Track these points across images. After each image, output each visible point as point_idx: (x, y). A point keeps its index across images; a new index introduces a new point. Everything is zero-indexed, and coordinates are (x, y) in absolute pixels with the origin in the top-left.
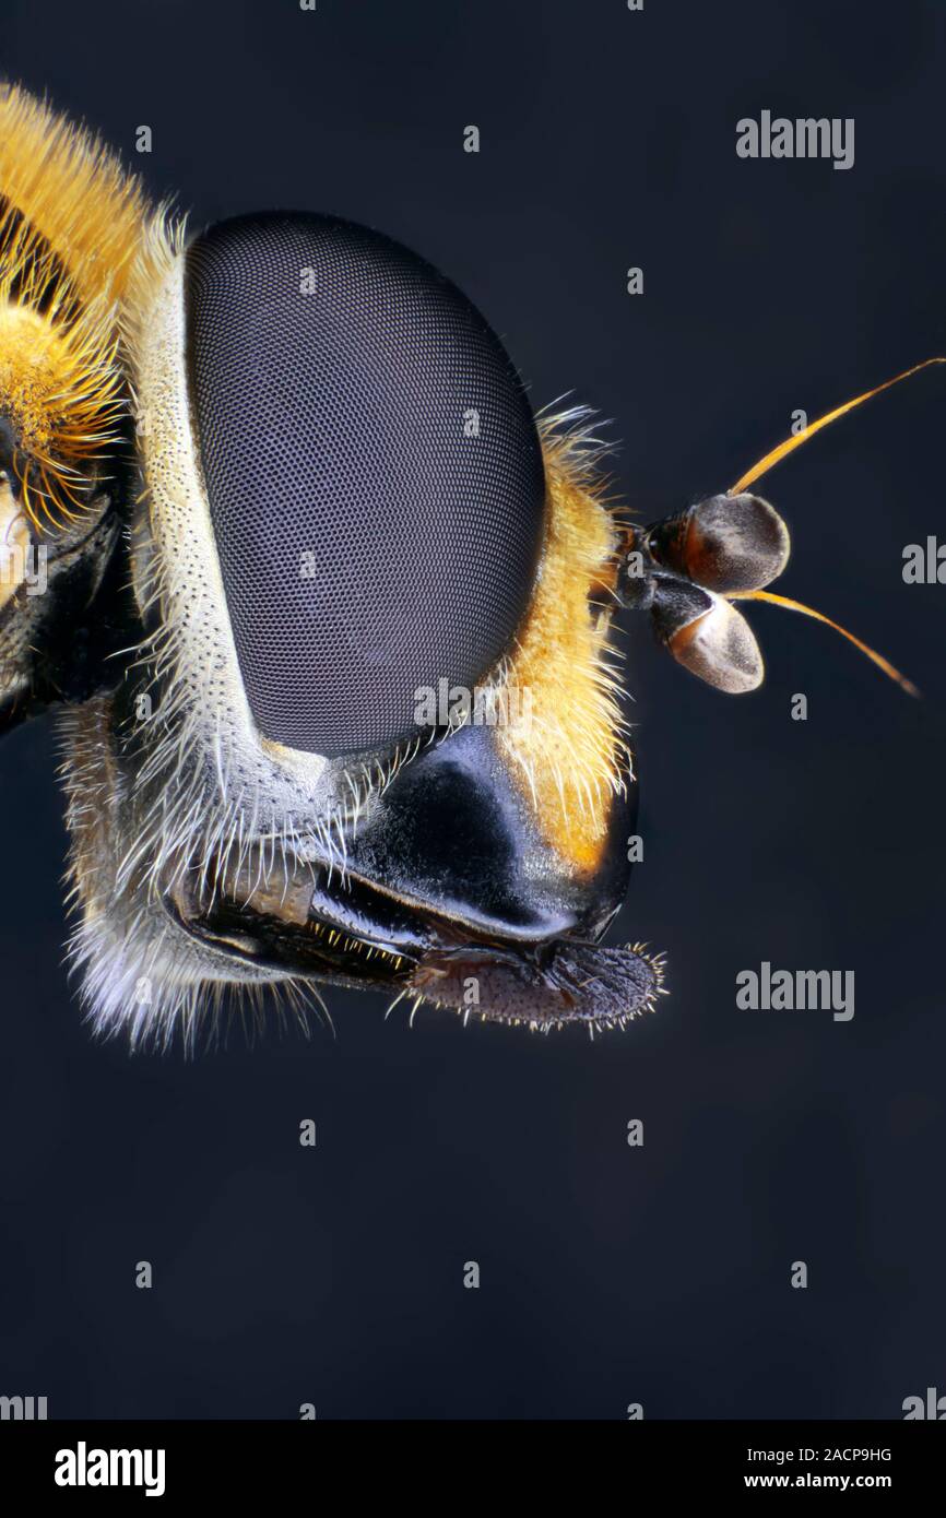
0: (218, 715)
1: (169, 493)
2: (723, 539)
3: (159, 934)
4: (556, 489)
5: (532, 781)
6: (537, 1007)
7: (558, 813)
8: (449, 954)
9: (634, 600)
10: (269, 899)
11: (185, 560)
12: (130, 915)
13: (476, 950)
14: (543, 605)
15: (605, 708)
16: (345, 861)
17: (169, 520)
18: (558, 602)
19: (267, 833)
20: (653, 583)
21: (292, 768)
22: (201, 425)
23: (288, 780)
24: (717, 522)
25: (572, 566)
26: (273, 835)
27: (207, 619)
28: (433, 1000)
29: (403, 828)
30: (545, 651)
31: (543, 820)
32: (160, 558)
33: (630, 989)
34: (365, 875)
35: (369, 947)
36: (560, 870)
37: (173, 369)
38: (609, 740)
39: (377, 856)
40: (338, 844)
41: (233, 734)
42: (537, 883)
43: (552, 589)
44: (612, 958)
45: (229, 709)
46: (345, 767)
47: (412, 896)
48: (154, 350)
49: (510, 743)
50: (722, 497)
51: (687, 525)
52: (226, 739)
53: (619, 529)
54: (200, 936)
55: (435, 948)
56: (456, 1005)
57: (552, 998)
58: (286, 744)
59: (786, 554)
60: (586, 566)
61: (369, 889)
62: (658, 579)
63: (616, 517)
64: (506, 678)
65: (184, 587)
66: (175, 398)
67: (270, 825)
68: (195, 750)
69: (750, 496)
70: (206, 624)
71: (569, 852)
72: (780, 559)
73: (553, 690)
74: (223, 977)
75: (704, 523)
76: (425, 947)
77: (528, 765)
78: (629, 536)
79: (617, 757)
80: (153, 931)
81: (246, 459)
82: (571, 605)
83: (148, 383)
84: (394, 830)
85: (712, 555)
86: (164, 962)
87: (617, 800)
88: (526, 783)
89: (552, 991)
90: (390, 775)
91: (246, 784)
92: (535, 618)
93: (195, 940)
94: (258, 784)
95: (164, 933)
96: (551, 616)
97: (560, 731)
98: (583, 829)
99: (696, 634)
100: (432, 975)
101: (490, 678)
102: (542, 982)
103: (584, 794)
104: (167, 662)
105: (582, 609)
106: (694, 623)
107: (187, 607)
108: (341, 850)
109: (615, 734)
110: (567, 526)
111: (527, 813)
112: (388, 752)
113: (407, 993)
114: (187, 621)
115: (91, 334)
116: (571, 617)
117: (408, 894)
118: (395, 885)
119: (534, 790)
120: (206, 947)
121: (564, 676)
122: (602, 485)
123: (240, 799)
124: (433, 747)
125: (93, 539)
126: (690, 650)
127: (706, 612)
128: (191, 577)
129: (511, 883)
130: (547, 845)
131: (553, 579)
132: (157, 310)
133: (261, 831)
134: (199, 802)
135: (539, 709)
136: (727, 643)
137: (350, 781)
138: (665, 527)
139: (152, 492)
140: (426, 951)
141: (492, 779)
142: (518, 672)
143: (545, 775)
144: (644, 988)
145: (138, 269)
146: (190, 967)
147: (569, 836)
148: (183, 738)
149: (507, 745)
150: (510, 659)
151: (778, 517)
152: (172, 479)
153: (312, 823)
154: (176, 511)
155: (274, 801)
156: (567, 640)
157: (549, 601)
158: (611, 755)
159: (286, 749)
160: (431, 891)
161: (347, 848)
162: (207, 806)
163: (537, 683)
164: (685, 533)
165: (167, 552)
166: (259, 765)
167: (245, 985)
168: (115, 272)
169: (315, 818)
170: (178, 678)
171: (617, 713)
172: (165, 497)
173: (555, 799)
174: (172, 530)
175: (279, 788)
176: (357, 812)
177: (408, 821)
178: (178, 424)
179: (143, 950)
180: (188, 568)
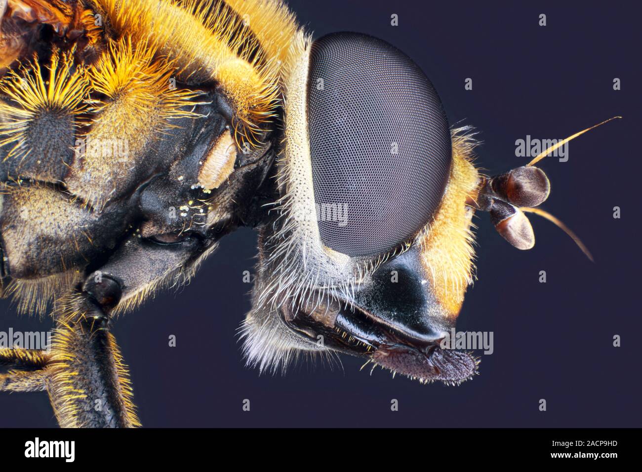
0: (306, 234)
1: (294, 140)
2: (523, 184)
3: (276, 326)
4: (456, 157)
5: (434, 275)
6: (424, 372)
7: (444, 290)
8: (390, 346)
9: (484, 207)
10: (319, 315)
11: (298, 168)
12: (264, 317)
13: (401, 346)
14: (446, 204)
15: (468, 249)
16: (353, 301)
17: (293, 151)
18: (453, 203)
19: (322, 286)
20: (492, 201)
21: (335, 259)
22: (310, 113)
23: (333, 264)
24: (521, 177)
25: (459, 189)
26: (324, 287)
27: (305, 193)
28: (381, 365)
29: (379, 290)
30: (445, 223)
31: (437, 292)
32: (288, 167)
33: (463, 370)
34: (361, 308)
35: (358, 340)
36: (443, 314)
37: (301, 90)
38: (468, 262)
39: (367, 300)
40: (351, 293)
41: (312, 243)
42: (432, 317)
43: (450, 198)
44: (458, 356)
45: (311, 232)
46: (357, 261)
47: (380, 318)
48: (294, 82)
49: (427, 259)
50: (523, 167)
51: (508, 177)
52: (309, 245)
53: (480, 176)
54: (292, 329)
55: (384, 344)
56: (390, 368)
57: (430, 369)
58: (333, 249)
59: (548, 193)
60: (465, 190)
61: (362, 314)
62: (494, 199)
63: (479, 171)
64: (427, 232)
65: (297, 179)
66: (301, 101)
67: (324, 282)
68: (295, 248)
69: (535, 168)
70: (304, 195)
71: (446, 307)
72: (546, 194)
73: (446, 239)
74: (301, 347)
75: (515, 177)
76: (380, 342)
77: (433, 269)
78: (484, 180)
79: (471, 270)
80: (273, 325)
81: (328, 130)
82: (458, 205)
83: (290, 95)
84: (375, 290)
85: (517, 190)
86: (276, 338)
87: (469, 288)
88: (432, 276)
89: (431, 366)
90: (376, 267)
91: (315, 265)
92: (442, 209)
93: (290, 330)
94: (320, 265)
95: (278, 326)
96: (449, 209)
97: (448, 256)
98: (454, 298)
99: (508, 224)
100: (381, 354)
101: (421, 232)
102: (427, 363)
103: (455, 284)
104: (286, 210)
105: (462, 207)
106: (507, 219)
107: (297, 188)
108: (352, 296)
109: (471, 260)
110: (459, 173)
111: (431, 289)
112: (375, 257)
113: (371, 361)
114: (297, 194)
115: (269, 72)
116: (457, 210)
117: (379, 317)
118: (374, 313)
119: (434, 279)
120: (294, 333)
121: (452, 234)
122: (475, 157)
123: (312, 271)
124: (395, 257)
125: (263, 159)
126: (505, 230)
127: (513, 215)
128: (300, 176)
129: (422, 316)
130: (438, 303)
131: (451, 194)
132: (297, 66)
133: (320, 285)
134: (295, 270)
135: (440, 247)
136: (520, 229)
137: (358, 267)
138: (499, 178)
139: (288, 139)
140: (381, 344)
141: (418, 273)
142: (433, 230)
143: (440, 274)
144: (470, 370)
145: (292, 50)
146: (287, 341)
147: (448, 300)
148: (291, 242)
149: (425, 260)
150: (430, 225)
151: (546, 177)
152: (296, 134)
153: (341, 283)
154: (296, 147)
155: (326, 273)
156: (455, 220)
157: (449, 203)
158: (469, 267)
159: (333, 251)
160: (388, 317)
161: (355, 296)
162: (298, 272)
163: (440, 236)
164: (507, 180)
165: (291, 164)
166: (321, 257)
167: (309, 351)
168: (282, 49)
169: (343, 281)
170: (290, 216)
171: (472, 251)
172: (293, 141)
173: (443, 284)
174: (294, 156)
175: (329, 268)
176: (360, 281)
177: (381, 287)
178: (301, 112)
179: (268, 332)
180: (298, 171)
